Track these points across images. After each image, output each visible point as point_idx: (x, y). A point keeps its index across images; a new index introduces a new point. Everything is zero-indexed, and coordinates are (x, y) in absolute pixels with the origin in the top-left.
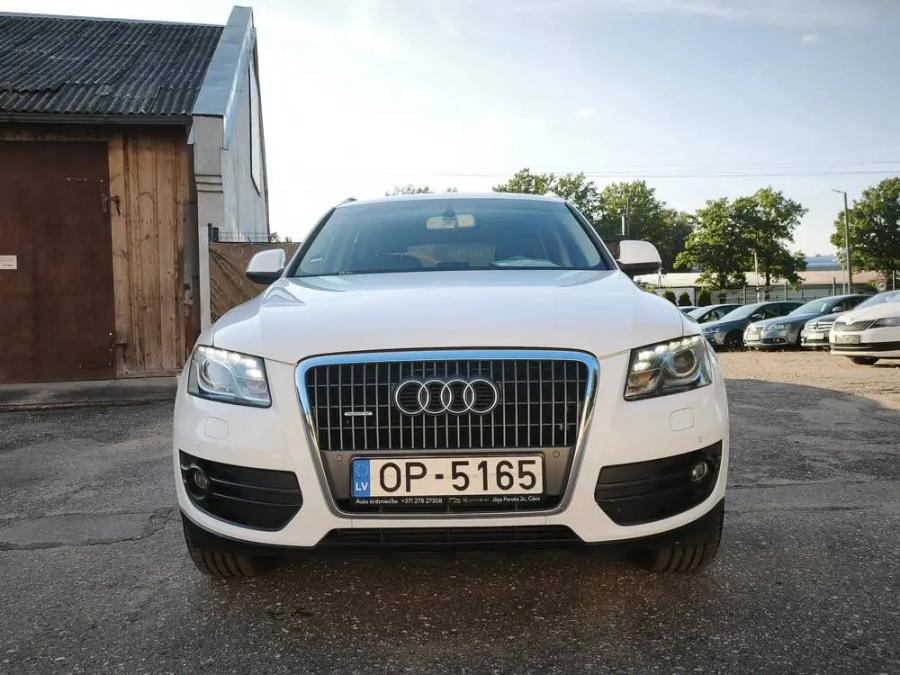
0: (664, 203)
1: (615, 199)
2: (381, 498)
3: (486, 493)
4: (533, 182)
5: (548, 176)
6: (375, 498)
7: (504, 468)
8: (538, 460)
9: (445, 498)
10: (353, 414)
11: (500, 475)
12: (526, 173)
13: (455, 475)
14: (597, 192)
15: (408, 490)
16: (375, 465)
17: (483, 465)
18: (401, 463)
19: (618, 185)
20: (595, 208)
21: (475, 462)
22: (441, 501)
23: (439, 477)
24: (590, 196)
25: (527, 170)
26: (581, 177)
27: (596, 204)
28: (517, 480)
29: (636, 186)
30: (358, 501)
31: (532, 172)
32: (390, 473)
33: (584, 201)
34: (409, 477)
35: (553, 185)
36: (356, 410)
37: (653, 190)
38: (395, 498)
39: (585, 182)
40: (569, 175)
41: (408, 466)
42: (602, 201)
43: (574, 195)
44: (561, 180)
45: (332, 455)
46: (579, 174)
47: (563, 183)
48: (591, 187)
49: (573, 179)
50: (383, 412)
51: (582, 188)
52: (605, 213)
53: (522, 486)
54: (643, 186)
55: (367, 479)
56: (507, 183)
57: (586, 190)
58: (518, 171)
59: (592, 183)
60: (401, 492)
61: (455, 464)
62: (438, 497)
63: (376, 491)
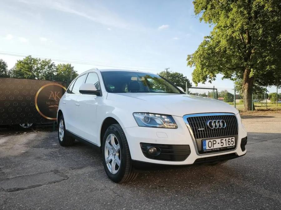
0: (77, 72)
1: (61, 69)
2: (209, 150)
3: (226, 146)
4: (33, 60)
5: (38, 59)
6: (207, 150)
7: (229, 140)
8: (234, 138)
9: (220, 148)
10: (202, 129)
11: (228, 142)
12: (30, 57)
13: (221, 143)
14: (56, 66)
15: (213, 147)
16: (207, 141)
17: (226, 140)
18: (212, 141)
19: (62, 64)
20: (54, 71)
21: (224, 139)
22: (219, 149)
23: (219, 143)
24: (53, 67)
25: (31, 56)
26: (50, 60)
27: (55, 70)
28: (231, 143)
29: (68, 65)
30: (204, 151)
31: (32, 57)
32: (210, 143)
33: (51, 69)
34: (213, 144)
35: (40, 62)
36: (200, 128)
37: (73, 67)
38: (211, 149)
39: (51, 63)
40: (45, 59)
41: (213, 141)
42: (57, 69)
43: (47, 66)
44: (43, 61)
45: (198, 140)
46: (49, 59)
47: (43, 62)
48: (53, 64)
49: (47, 61)
50: (205, 128)
51: (50, 64)
52: (58, 73)
53: (232, 144)
54: (70, 65)
55: (205, 145)
56: (23, 60)
57: (52, 65)
58: (27, 56)
59: (53, 63)
60: (212, 148)
61: (221, 140)
62: (219, 148)
63: (208, 148)
